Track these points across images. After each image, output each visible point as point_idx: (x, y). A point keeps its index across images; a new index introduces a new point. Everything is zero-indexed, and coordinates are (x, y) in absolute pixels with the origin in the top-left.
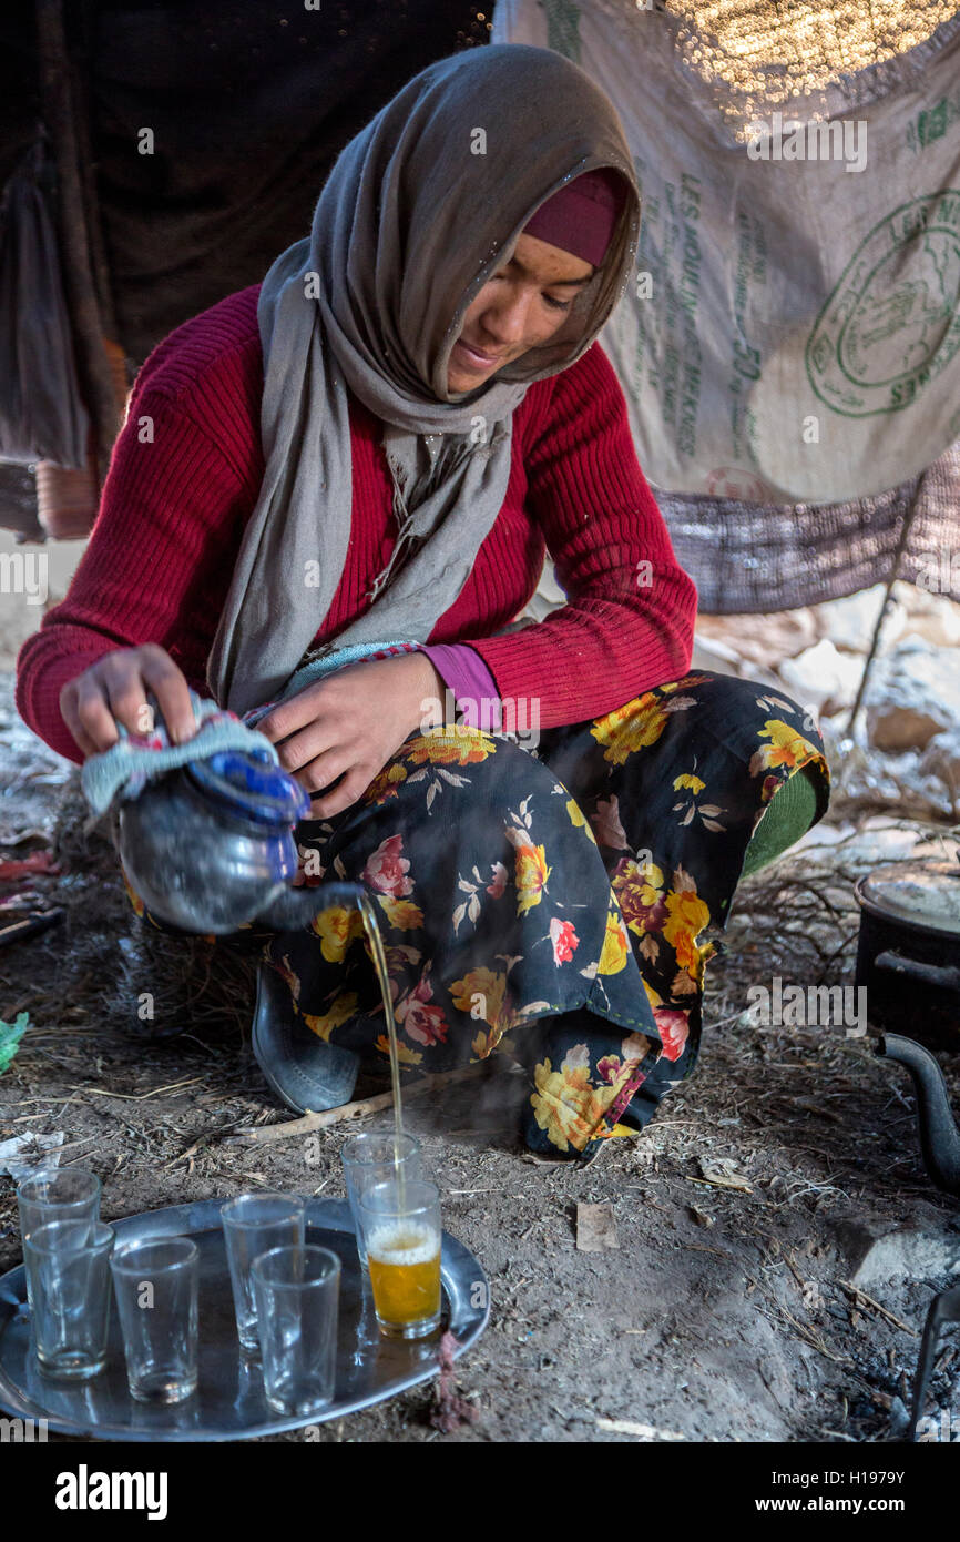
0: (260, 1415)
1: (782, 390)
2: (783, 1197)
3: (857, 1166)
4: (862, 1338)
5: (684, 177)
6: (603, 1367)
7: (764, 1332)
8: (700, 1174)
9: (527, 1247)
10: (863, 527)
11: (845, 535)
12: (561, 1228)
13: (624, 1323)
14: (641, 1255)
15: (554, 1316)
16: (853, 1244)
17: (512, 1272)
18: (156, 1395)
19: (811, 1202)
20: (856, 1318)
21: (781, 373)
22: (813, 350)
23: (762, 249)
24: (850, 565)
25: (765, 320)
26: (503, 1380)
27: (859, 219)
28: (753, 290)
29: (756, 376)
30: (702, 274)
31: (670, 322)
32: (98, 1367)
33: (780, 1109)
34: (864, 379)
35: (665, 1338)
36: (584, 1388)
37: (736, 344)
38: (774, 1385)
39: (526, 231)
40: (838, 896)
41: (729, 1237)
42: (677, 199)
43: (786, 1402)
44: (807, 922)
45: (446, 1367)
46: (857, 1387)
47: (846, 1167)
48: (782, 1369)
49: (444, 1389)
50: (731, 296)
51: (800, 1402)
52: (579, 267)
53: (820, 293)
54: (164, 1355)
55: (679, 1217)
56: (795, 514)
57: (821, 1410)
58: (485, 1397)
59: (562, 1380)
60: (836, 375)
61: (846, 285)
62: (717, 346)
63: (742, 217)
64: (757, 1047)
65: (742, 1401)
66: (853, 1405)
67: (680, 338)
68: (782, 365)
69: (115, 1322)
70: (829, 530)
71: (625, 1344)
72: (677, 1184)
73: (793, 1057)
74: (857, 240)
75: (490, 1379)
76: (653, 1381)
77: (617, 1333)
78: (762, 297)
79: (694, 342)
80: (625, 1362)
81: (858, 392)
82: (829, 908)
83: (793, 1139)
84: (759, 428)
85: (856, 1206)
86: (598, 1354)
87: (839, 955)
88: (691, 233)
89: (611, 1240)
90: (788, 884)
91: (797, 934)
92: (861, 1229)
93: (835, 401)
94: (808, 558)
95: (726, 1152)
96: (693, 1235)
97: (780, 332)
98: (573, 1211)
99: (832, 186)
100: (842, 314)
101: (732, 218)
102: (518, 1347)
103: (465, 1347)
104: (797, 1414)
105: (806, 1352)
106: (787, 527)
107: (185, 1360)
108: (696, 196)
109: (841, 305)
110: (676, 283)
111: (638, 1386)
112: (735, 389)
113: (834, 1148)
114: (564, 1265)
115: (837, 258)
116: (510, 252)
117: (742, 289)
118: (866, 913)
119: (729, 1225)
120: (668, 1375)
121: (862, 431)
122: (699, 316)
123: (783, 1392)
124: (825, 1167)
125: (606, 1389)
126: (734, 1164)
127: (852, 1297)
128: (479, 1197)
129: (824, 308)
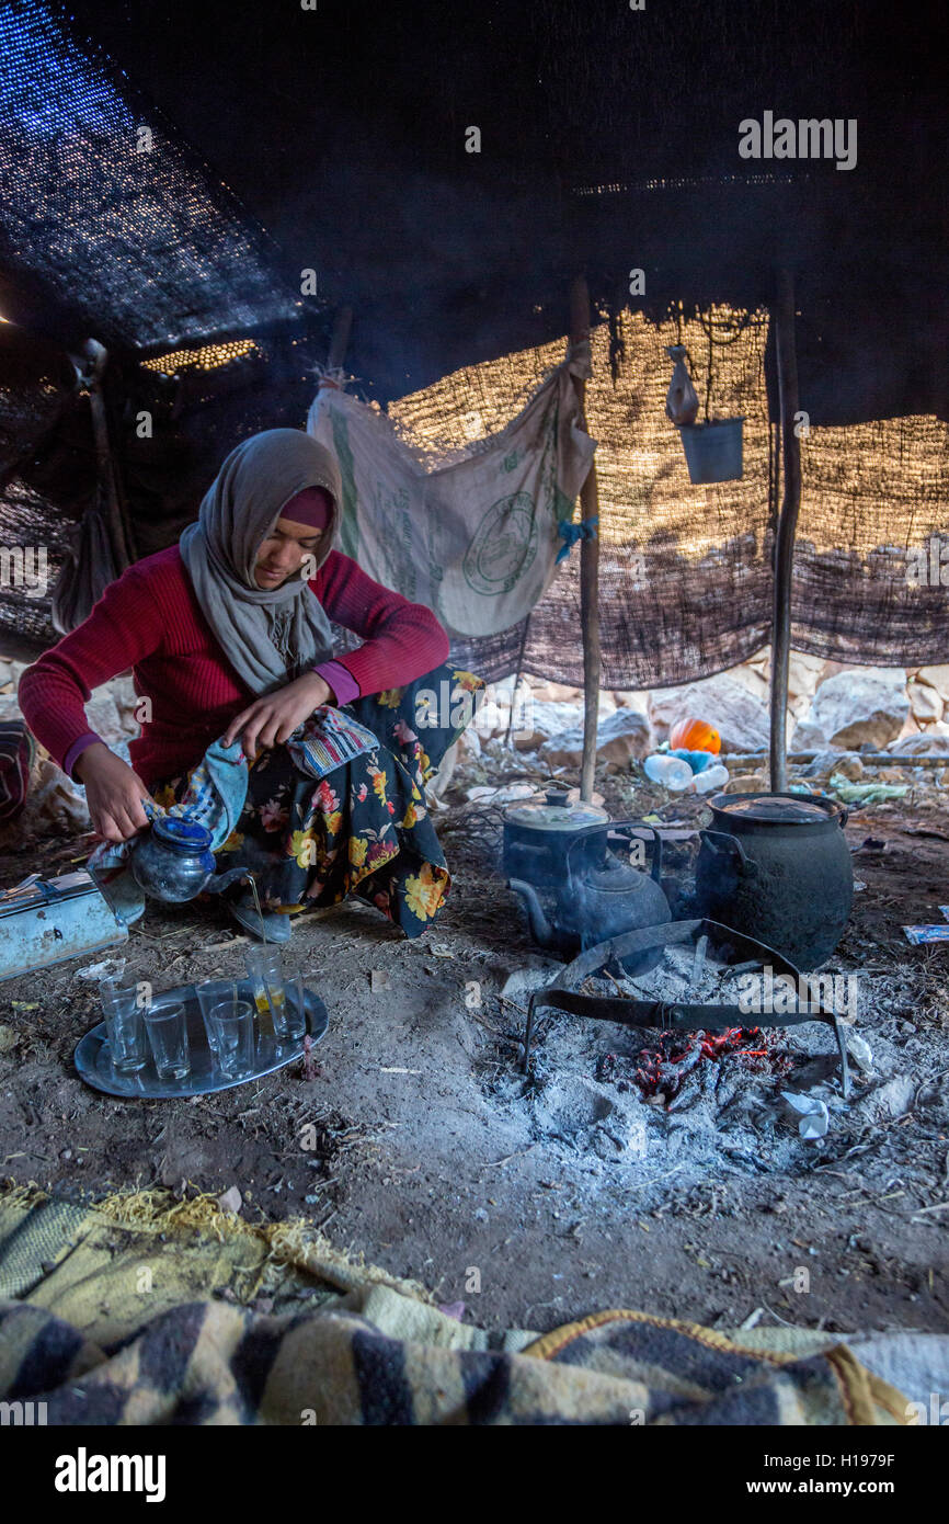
0: (222, 1081)
1: (453, 585)
2: (468, 959)
3: (503, 942)
4: (506, 1019)
5: (400, 490)
6: (384, 1045)
7: (460, 1020)
8: (430, 952)
9: (348, 993)
10: (503, 648)
11: (495, 652)
12: (364, 982)
13: (394, 1023)
14: (402, 992)
15: (361, 1023)
16: (499, 976)
17: (340, 1006)
18: (170, 1076)
19: (481, 960)
20: (503, 1010)
21: (452, 577)
22: (466, 566)
23: (439, 521)
24: (498, 666)
25: (443, 552)
26: (336, 1055)
27: (482, 506)
28: (436, 540)
29: (441, 579)
30: (413, 534)
31: (400, 556)
32: (142, 1066)
33: (468, 919)
34: (492, 578)
35: (413, 1028)
36: (374, 1054)
37: (430, 565)
38: (465, 1045)
39: (282, 516)
40: (495, 819)
41: (443, 980)
42: (398, 500)
43: (470, 1052)
44: (482, 831)
45: (307, 1051)
46: (503, 1041)
47: (497, 943)
48: (468, 1038)
49: (309, 1060)
50: (426, 542)
51: (477, 1051)
52: (314, 531)
53: (467, 541)
54: (173, 1057)
55: (420, 972)
56: (472, 643)
57: (487, 1053)
58: (327, 1063)
59: (364, 1052)
60: (478, 577)
61: (478, 536)
62: (422, 567)
63: (428, 507)
64: (458, 892)
65: (449, 1053)
66: (501, 1049)
67: (404, 562)
68: (452, 574)
69: (149, 1046)
70: (488, 650)
71: (394, 1034)
72: (420, 958)
73: (476, 895)
74: (482, 515)
75: (330, 1055)
76: (407, 1048)
77: (390, 1029)
78: (441, 542)
79: (411, 564)
80: (394, 1041)
81: (489, 584)
82: (491, 825)
83: (474, 933)
84: (444, 603)
85: (503, 960)
86: (381, 1039)
87: (496, 846)
88: (406, 515)
89: (388, 986)
90: (471, 815)
91: (477, 838)
92: (505, 969)
93: (478, 589)
94: (479, 664)
95: (443, 941)
96: (426, 980)
97: (450, 559)
98: (370, 975)
99: (468, 492)
100: (478, 549)
101: (423, 507)
102: (343, 1039)
103: (317, 1041)
104: (476, 1056)
105: (480, 1028)
106: (468, 649)
107: (183, 1058)
108: (406, 498)
109: (477, 545)
110: (401, 539)
111: (400, 1051)
112: (432, 585)
113: (493, 934)
114: (365, 1000)
115: (474, 522)
116: (273, 526)
117: (431, 541)
118: (506, 825)
119: (444, 975)
120: (414, 1045)
121: (493, 602)
122: (413, 553)
123: (469, 1047)
124: (488, 944)
125: (385, 1054)
126: (446, 946)
127: (501, 1001)
128: (325, 973)
129: (469, 546)
